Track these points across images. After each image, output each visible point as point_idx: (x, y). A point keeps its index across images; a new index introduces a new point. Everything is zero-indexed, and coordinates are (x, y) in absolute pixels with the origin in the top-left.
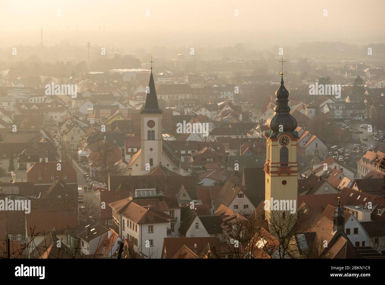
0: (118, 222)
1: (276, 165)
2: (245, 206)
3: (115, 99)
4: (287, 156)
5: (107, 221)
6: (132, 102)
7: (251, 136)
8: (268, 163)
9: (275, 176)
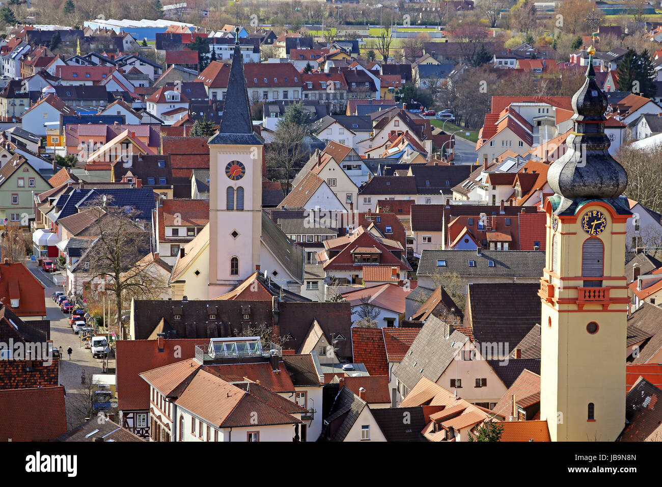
0: (165, 420)
1: (572, 283)
2: (477, 381)
3: (110, 98)
4: (601, 261)
5: (133, 418)
6: (153, 105)
7: (465, 198)
8: (551, 276)
9: (568, 311)
